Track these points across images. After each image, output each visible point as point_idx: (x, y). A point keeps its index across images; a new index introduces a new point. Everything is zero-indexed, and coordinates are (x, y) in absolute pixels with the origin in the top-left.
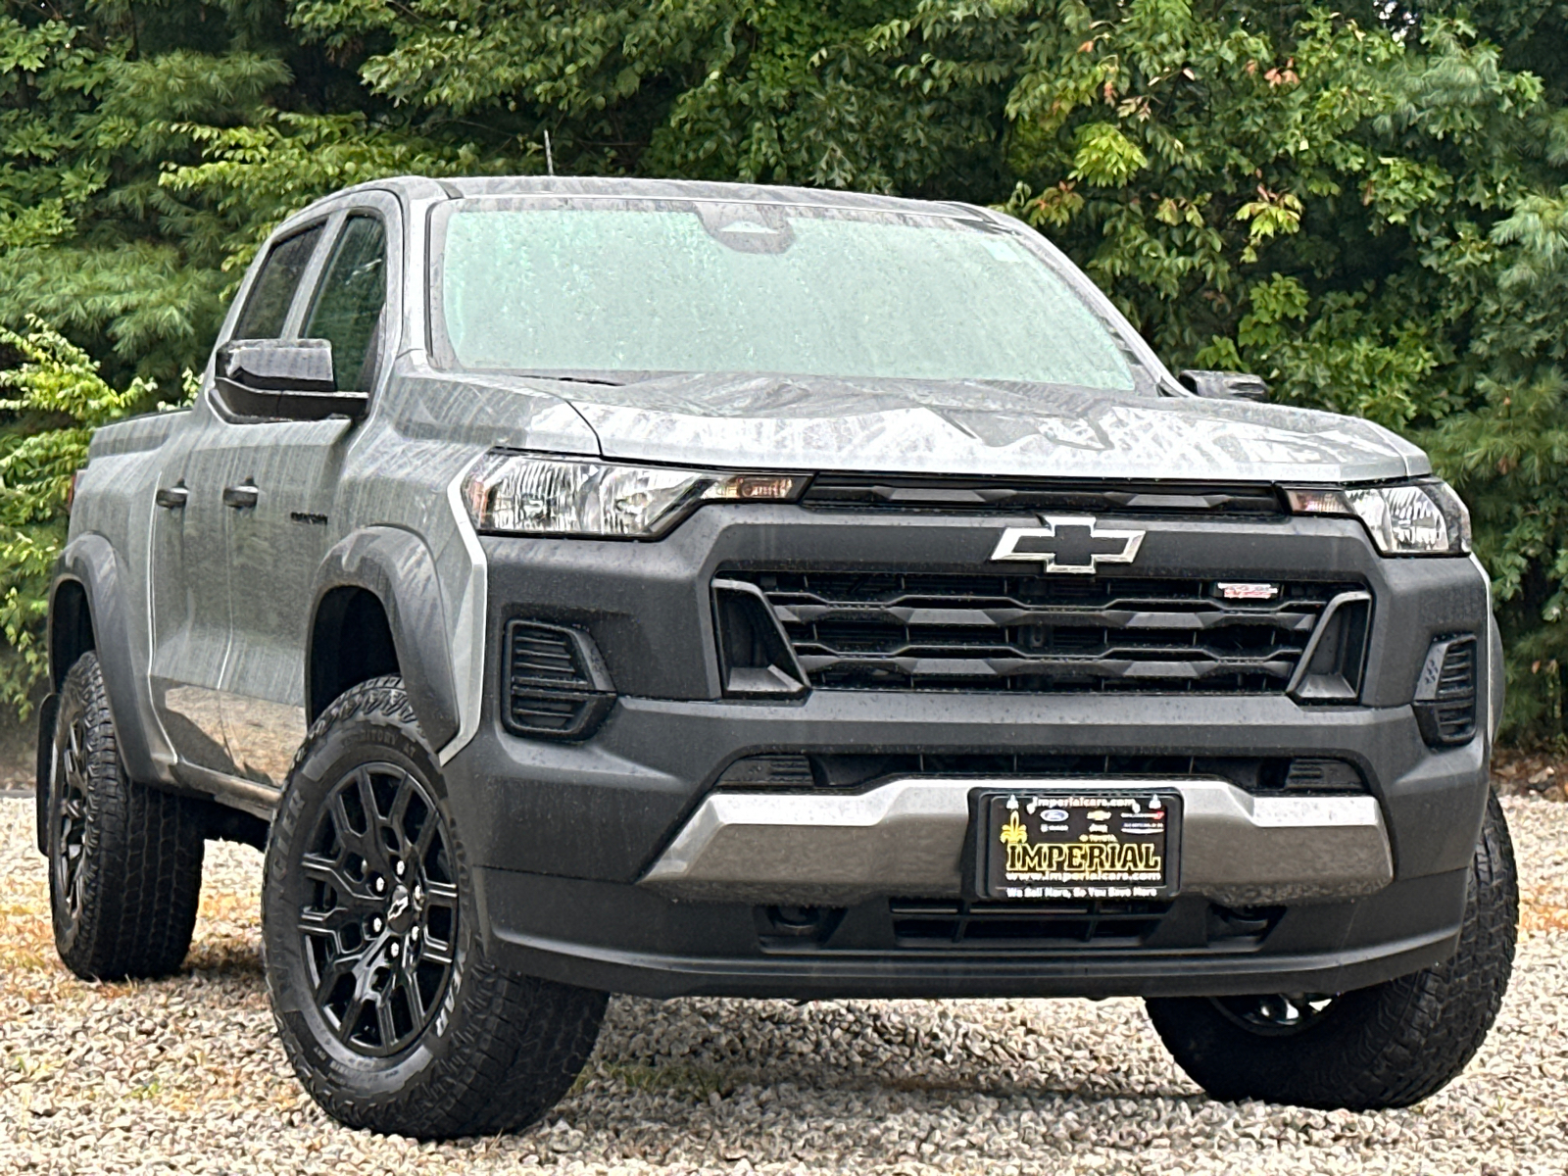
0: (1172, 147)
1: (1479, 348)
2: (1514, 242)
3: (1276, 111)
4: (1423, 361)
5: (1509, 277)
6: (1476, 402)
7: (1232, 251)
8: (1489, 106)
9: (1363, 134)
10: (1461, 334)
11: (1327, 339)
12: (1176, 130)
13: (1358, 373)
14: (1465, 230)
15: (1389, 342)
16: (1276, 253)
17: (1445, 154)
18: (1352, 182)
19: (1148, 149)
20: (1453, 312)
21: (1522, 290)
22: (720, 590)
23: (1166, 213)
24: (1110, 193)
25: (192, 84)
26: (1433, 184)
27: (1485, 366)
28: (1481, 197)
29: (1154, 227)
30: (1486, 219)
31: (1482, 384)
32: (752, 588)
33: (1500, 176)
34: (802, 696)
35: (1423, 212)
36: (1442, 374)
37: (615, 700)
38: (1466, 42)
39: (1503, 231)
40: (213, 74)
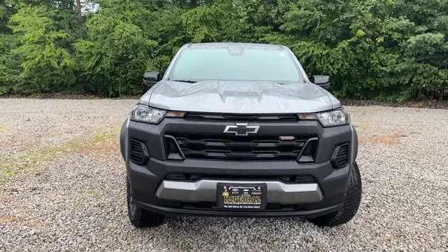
0: (369, 32)
1: (405, 55)
2: (410, 42)
3: (381, 27)
5: (409, 46)
7: (375, 44)
8: (408, 26)
9: (392, 30)
10: (403, 53)
11: (386, 54)
12: (369, 30)
13: (389, 58)
14: (404, 41)
15: (394, 54)
16: (381, 44)
17: (402, 32)
18: (390, 35)
19: (366, 32)
20: (402, 50)
21: (410, 48)
23: (367, 40)
24: (361, 37)
25: (264, 29)
26: (400, 35)
27: (405, 57)
28: (406, 37)
29: (366, 41)
30: (406, 39)
31: (405, 59)
33: (409, 34)
35: (399, 39)
38: (405, 19)
39: (408, 41)
40: (265, 28)
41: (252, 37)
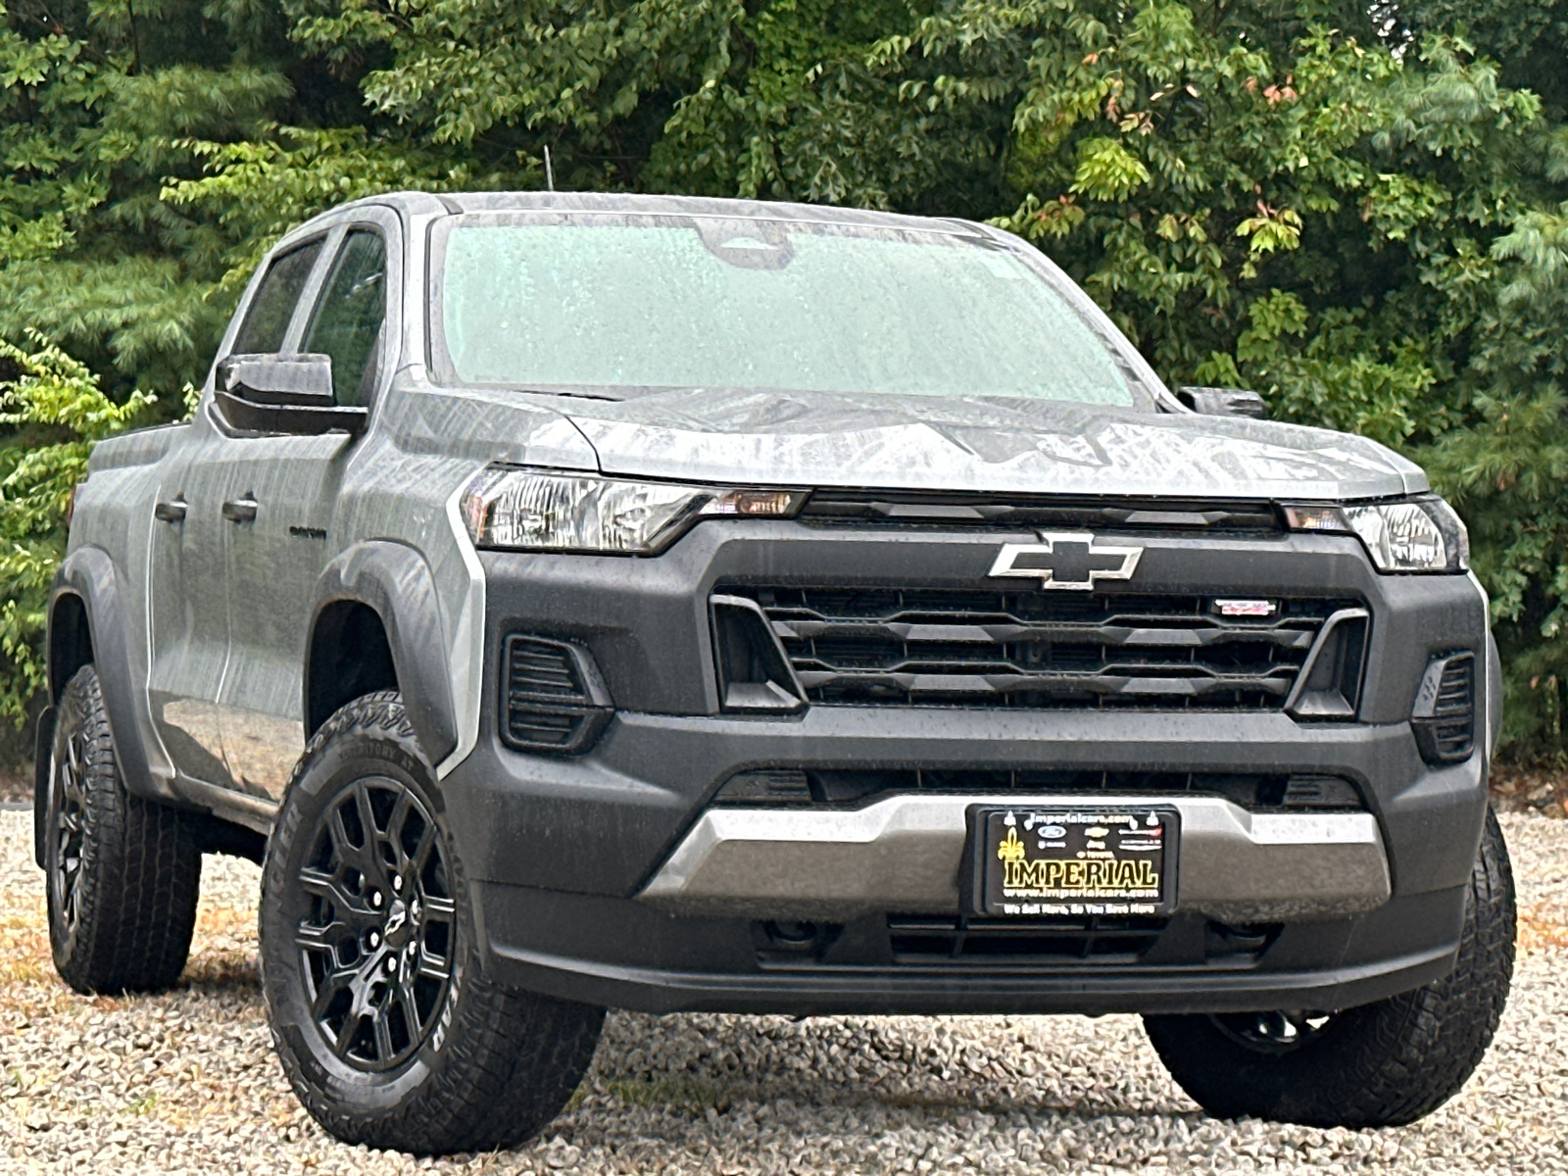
0: (1174, 166)
1: (1479, 364)
2: (1514, 258)
3: (1275, 126)
4: (1422, 378)
5: (1509, 293)
6: (1474, 418)
7: (1232, 266)
8: (1487, 123)
9: (1362, 150)
10: (1460, 351)
11: (1325, 356)
12: (1175, 145)
13: (1356, 390)
14: (1464, 246)
15: (1388, 359)
16: (1277, 269)
17: (1442, 169)
18: (1351, 198)
19: (1150, 166)
20: (1452, 328)
21: (1521, 306)
22: (719, 606)
23: (1167, 228)
24: (1110, 209)
25: (194, 100)
26: (1431, 203)
27: (1484, 382)
28: (1480, 214)
29: (1154, 242)
30: (1485, 236)
31: (1481, 400)
32: (749, 603)
33: (1500, 192)
34: (799, 712)
35: (1422, 228)
36: (1441, 391)
37: (613, 715)
38: (1465, 59)
39: (1502, 247)
40: (214, 88)
41: (69, 171)
